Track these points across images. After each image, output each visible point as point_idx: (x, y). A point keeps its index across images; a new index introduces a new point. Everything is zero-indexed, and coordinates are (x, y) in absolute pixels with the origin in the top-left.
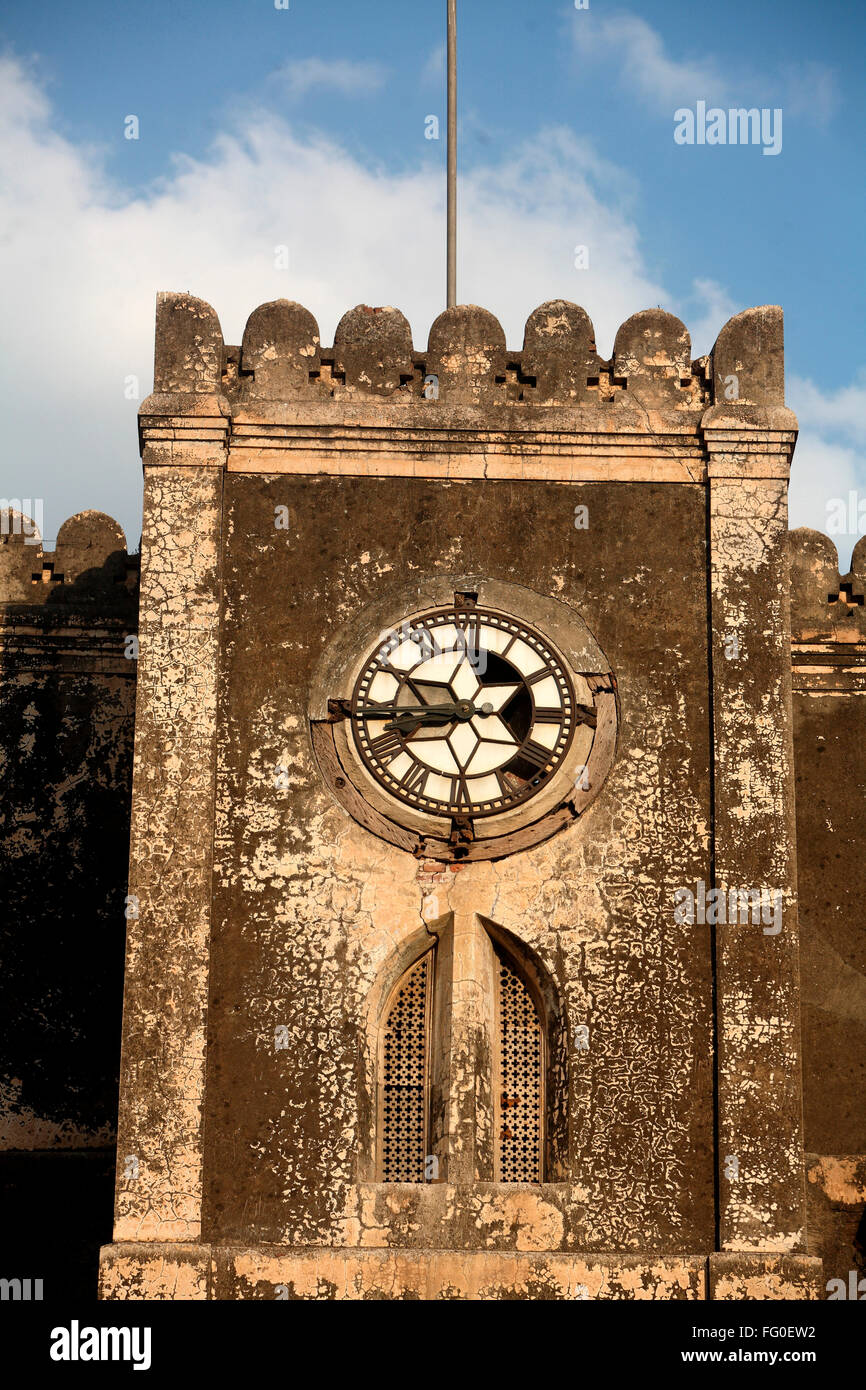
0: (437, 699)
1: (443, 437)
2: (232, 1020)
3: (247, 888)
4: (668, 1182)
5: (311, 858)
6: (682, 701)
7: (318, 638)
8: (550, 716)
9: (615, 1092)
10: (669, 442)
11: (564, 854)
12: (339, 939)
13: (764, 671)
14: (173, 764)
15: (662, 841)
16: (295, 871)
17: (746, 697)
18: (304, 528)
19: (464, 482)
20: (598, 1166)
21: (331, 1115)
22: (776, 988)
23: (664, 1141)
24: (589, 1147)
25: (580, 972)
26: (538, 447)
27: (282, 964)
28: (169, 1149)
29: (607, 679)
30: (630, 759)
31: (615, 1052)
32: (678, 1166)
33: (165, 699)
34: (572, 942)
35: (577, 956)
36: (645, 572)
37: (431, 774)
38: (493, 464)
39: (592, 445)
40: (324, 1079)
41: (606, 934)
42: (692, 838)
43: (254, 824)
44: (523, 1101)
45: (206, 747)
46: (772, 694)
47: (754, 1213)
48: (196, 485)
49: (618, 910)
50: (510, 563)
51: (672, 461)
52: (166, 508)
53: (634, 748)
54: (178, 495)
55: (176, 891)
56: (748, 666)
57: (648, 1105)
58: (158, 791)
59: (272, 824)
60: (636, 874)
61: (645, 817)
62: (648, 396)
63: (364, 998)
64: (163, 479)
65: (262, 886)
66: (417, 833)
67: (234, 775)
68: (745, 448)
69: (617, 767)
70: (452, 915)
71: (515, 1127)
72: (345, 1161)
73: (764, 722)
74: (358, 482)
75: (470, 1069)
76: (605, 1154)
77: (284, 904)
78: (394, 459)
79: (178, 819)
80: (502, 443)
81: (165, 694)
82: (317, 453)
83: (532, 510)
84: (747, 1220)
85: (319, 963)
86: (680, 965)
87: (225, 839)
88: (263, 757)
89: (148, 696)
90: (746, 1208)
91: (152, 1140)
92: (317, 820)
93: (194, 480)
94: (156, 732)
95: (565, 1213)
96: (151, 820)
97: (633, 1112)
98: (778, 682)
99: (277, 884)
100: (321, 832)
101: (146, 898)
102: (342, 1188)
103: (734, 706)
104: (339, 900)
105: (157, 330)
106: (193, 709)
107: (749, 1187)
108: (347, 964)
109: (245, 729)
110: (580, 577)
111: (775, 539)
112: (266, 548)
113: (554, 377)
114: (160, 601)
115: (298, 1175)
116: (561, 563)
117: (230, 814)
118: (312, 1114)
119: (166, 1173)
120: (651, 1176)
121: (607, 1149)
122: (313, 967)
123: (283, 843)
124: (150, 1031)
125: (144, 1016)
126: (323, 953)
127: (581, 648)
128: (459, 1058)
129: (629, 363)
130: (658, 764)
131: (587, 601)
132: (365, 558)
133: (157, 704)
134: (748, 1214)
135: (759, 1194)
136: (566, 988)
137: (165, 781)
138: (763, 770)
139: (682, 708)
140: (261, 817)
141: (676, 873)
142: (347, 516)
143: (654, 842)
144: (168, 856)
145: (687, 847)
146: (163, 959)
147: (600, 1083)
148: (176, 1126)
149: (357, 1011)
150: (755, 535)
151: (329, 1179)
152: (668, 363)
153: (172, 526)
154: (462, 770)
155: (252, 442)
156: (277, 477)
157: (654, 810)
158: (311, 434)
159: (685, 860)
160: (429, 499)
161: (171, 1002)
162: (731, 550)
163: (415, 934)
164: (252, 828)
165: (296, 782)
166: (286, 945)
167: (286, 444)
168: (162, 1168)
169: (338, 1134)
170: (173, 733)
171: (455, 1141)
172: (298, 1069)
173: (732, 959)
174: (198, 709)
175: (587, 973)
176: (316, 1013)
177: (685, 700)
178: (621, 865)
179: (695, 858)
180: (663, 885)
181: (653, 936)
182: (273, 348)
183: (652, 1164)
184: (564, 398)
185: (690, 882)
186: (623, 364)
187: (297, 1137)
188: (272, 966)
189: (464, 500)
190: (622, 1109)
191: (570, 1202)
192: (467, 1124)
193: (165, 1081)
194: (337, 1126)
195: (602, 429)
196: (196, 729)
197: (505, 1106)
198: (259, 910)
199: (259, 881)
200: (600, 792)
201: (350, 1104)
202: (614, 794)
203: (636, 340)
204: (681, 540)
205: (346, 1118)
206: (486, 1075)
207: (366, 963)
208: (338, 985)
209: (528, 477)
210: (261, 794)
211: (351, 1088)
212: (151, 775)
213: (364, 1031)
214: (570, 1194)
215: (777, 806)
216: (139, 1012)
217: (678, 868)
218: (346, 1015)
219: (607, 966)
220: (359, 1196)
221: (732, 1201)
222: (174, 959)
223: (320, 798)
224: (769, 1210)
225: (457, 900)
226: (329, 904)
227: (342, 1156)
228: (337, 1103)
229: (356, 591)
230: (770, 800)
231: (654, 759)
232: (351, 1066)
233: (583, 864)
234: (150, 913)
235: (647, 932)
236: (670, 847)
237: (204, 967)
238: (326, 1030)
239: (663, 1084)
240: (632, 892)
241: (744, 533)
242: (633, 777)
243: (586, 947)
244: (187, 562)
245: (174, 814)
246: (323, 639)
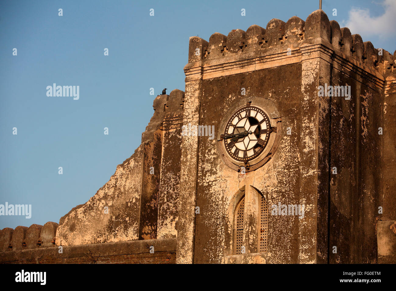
0: (242, 131)
1: (246, 61)
2: (201, 218)
3: (204, 185)
4: (288, 250)
5: (218, 176)
6: (296, 122)
7: (220, 119)
8: (265, 131)
9: (278, 227)
10: (295, 52)
11: (269, 166)
12: (222, 195)
13: (312, 111)
14: (189, 157)
15: (290, 160)
16: (214, 179)
17: (308, 119)
18: (218, 91)
19: (251, 72)
20: (273, 247)
21: (219, 240)
22: (312, 196)
23: (287, 240)
24: (272, 242)
25: (271, 197)
26: (266, 60)
27: (211, 203)
28: (186, 252)
29: (280, 118)
30: (284, 139)
31: (278, 217)
32: (291, 245)
33: (188, 141)
34: (270, 190)
35: (271, 193)
36: (289, 88)
37: (240, 151)
38: (257, 67)
39: (278, 57)
40: (218, 231)
41: (277, 187)
42: (296, 158)
43: (206, 169)
44: (265, 230)
45: (195, 151)
46: (314, 117)
47: (305, 256)
48: (195, 85)
49: (280, 180)
50: (260, 92)
51: (296, 57)
52: (189, 92)
53: (285, 136)
54: (192, 88)
55: (189, 188)
56: (309, 110)
57: (285, 230)
58: (186, 164)
59: (210, 168)
60: (284, 170)
61: (286, 154)
62: (292, 40)
63: (227, 209)
64: (189, 85)
65: (207, 184)
66: (239, 166)
67: (202, 157)
68: (309, 51)
69: (281, 142)
70: (245, 186)
71: (264, 237)
72: (222, 251)
73: (312, 125)
74: (229, 77)
75: (248, 225)
76: (275, 244)
77: (211, 188)
78: (237, 69)
79: (189, 170)
80: (258, 60)
81: (188, 139)
82: (221, 71)
83: (265, 77)
84: (303, 258)
85: (218, 202)
86: (293, 192)
87: (200, 173)
88: (208, 151)
89: (185, 140)
90: (303, 255)
91: (183, 250)
92: (219, 166)
93: (195, 84)
94: (186, 149)
95: (266, 260)
96: (184, 171)
97: (281, 232)
98: (315, 113)
99: (210, 183)
100: (219, 169)
101: (183, 191)
102: (221, 258)
103: (305, 122)
104: (222, 186)
105: (189, 47)
106: (193, 142)
107: (304, 249)
108: (224, 201)
109: (205, 145)
110: (275, 93)
111: (316, 74)
112: (210, 98)
113: (271, 40)
114: (188, 116)
115: (212, 255)
116: (271, 90)
117: (201, 167)
118: (216, 239)
119: (185, 258)
120: (285, 249)
121: (275, 243)
122: (217, 203)
123: (212, 173)
124: (183, 223)
126: (219, 199)
127: (273, 111)
128: (245, 222)
129: (288, 32)
130: (290, 140)
131: (276, 98)
132: (230, 96)
133: (186, 142)
134: (303, 257)
135: (306, 251)
136: (268, 202)
137: (187, 161)
138: (311, 138)
139: (296, 124)
140: (208, 166)
141: (293, 168)
142: (227, 86)
143: (288, 161)
144: (187, 180)
145: (295, 161)
146: (186, 205)
147: (275, 226)
148: (187, 246)
149: (226, 213)
150: (312, 74)
151: (219, 255)
152: (296, 30)
153: (190, 96)
154: (246, 148)
155: (208, 71)
156: (213, 79)
157: (288, 152)
158: (219, 67)
159: (295, 164)
160: (244, 78)
161: (187, 216)
162: (306, 79)
163: (238, 192)
164: (206, 170)
165: (215, 157)
166: (212, 198)
167: (215, 70)
168: (185, 257)
169: (221, 245)
170: (189, 149)
171: (244, 244)
172: (213, 229)
173: (302, 190)
174: (194, 142)
175: (273, 197)
176: (217, 214)
177: (296, 121)
178: (281, 168)
179: (297, 164)
180: (290, 172)
181: (287, 186)
182: (213, 46)
183: (285, 245)
184: (273, 45)
185: (295, 170)
186: (286, 33)
187: (212, 246)
188: (209, 204)
189: (251, 77)
190: (279, 232)
191: (267, 257)
192: (247, 239)
193: (186, 235)
194: (221, 242)
195: (279, 52)
196: (194, 147)
197: (261, 232)
198: (206, 190)
199: (207, 183)
200: (275, 149)
201: (223, 237)
202: (280, 149)
203: (289, 26)
204: (297, 78)
205: (222, 240)
206: (254, 226)
207: (227, 201)
208: (222, 207)
209: (264, 68)
210: (208, 161)
211: (223, 233)
212: (185, 160)
213: (228, 218)
214: (267, 255)
215: (314, 147)
216: (181, 219)
217: (293, 167)
218: (223, 214)
219: (277, 195)
220: (224, 259)
221: (300, 254)
222: (188, 205)
223: (219, 160)
224: (308, 255)
225: (246, 182)
226: (220, 187)
227: (221, 250)
228: (221, 237)
229: (228, 106)
230: (312, 146)
231: (289, 138)
232: (224, 227)
233: (273, 169)
234: (184, 194)
235: (286, 184)
236: (292, 162)
237: (194, 206)
238: (219, 219)
239: (288, 224)
240: (283, 175)
241: (309, 74)
242: (284, 144)
243: (273, 191)
244: (193, 105)
245: (189, 169)
246: (221, 119)
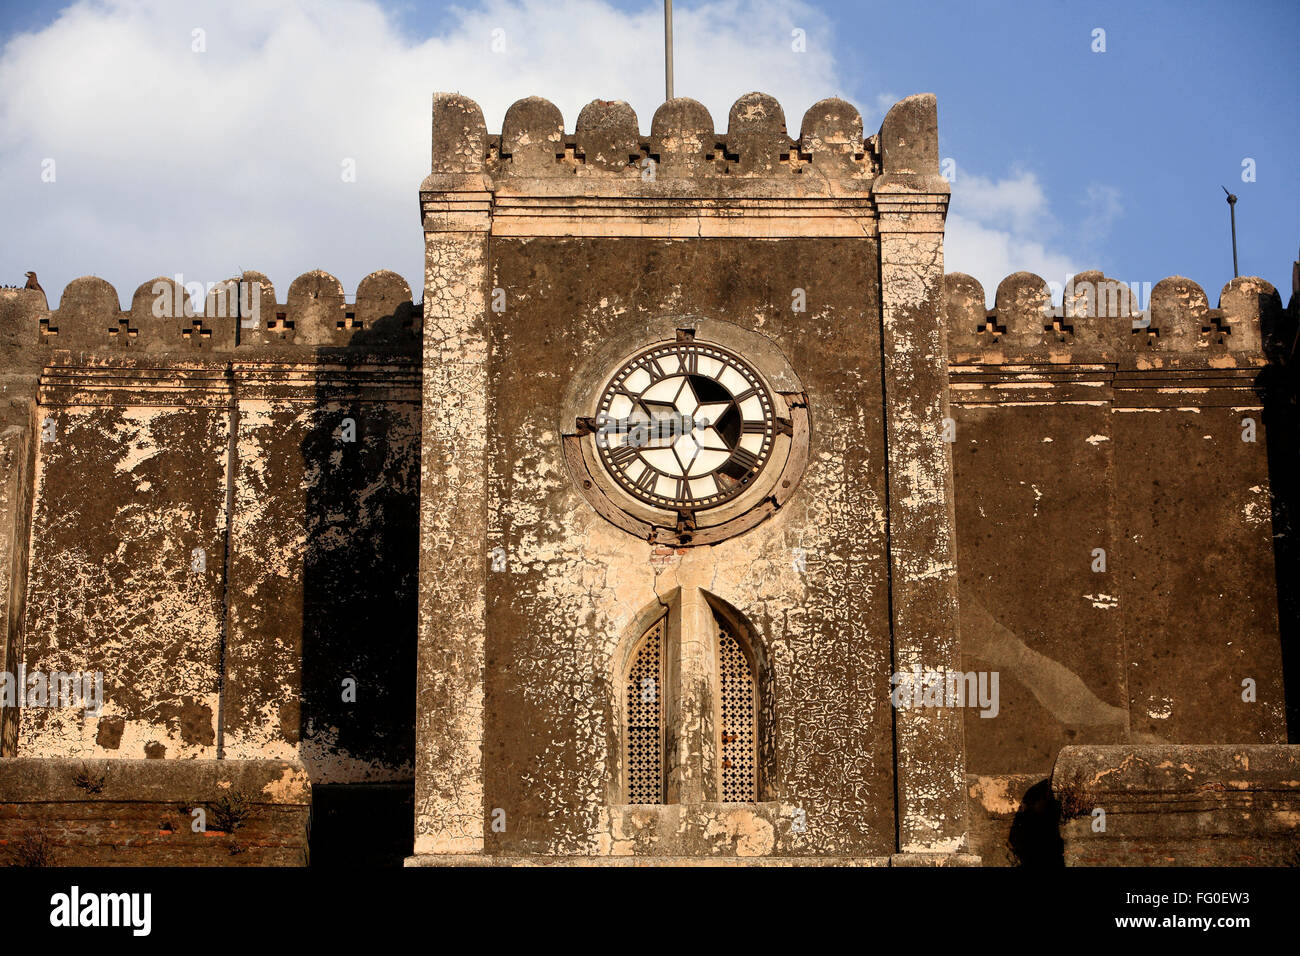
1: (665, 204)
2: (505, 676)
3: (514, 571)
4: (857, 799)
5: (565, 545)
6: (861, 413)
7: (567, 368)
8: (756, 427)
9: (813, 728)
10: (847, 204)
11: (769, 538)
12: (589, 610)
13: (928, 388)
14: (453, 472)
15: (847, 526)
16: (553, 556)
17: (912, 409)
18: (554, 280)
19: (683, 240)
20: (800, 788)
21: (586, 751)
22: (941, 642)
23: (853, 767)
24: (793, 773)
25: (783, 633)
26: (741, 211)
27: (544, 631)
28: (457, 780)
29: (800, 396)
30: (821, 461)
31: (812, 697)
32: (865, 786)
33: (445, 420)
34: (776, 609)
35: (780, 620)
36: (829, 309)
37: (661, 477)
38: (705, 225)
39: (785, 208)
40: (580, 723)
41: (804, 602)
42: (871, 524)
43: (519, 520)
44: (740, 737)
45: (479, 458)
46: (933, 406)
47: (926, 822)
48: (467, 247)
49: (813, 583)
50: (720, 305)
51: (850, 221)
52: (443, 266)
53: (823, 451)
54: (453, 255)
55: (457, 574)
56: (914, 384)
57: (840, 738)
58: (441, 494)
59: (534, 519)
60: (827, 553)
61: (833, 507)
62: (829, 168)
63: (610, 657)
64: (440, 243)
65: (526, 569)
66: (650, 524)
67: (502, 480)
68: (908, 208)
69: (810, 467)
70: (679, 589)
71: (734, 758)
72: (598, 788)
73: (927, 429)
74: (597, 242)
75: (696, 713)
76: (806, 778)
77: (544, 583)
78: (626, 223)
79: (458, 516)
80: (712, 208)
81: (445, 416)
82: (563, 219)
83: (737, 262)
84: (921, 828)
85: (574, 630)
86: (864, 626)
87: (496, 532)
88: (525, 465)
89: (432, 417)
90: (920, 818)
91: (443, 773)
92: (570, 515)
93: (465, 243)
94: (439, 447)
95: (775, 826)
96: (436, 517)
97: (828, 744)
98: (939, 396)
99: (538, 567)
100: (572, 525)
101: (434, 580)
102: (596, 809)
103: (904, 416)
104: (588, 579)
105: (433, 123)
106: (468, 428)
107: (922, 801)
108: (596, 630)
109: (510, 443)
110: (777, 315)
111: (933, 282)
112: (524, 297)
113: (753, 154)
114: (440, 341)
115: (560, 799)
116: (762, 304)
117: (499, 512)
118: (570, 752)
119: (455, 800)
120: (843, 795)
121: (808, 774)
122: (569, 633)
123: (542, 534)
124: (439, 687)
125: (434, 674)
126: (576, 622)
127: (779, 372)
128: (687, 704)
129: (813, 142)
130: (843, 464)
131: (784, 334)
132: (604, 303)
133: (439, 424)
134: (922, 823)
135: (930, 807)
136: (773, 646)
137: (447, 486)
138: (928, 468)
139: (861, 419)
140: (524, 513)
141: (859, 552)
142: (589, 270)
143: (841, 528)
144: (450, 546)
145: (867, 531)
146: (448, 629)
147: (801, 722)
148: (462, 762)
149: (604, 669)
150: (918, 278)
151: (585, 802)
152: (845, 141)
153: (448, 281)
154: (685, 472)
155: (511, 212)
156: (532, 239)
157: (841, 501)
158: (559, 204)
159: (866, 541)
160: (655, 254)
161: (455, 663)
162: (899, 291)
163: (650, 605)
164: (517, 522)
165: (552, 485)
166: (547, 616)
167: (539, 212)
168: (451, 796)
169: (591, 767)
170: (452, 447)
171: (686, 770)
172: (558, 715)
173: (905, 620)
174: (472, 428)
175: (789, 634)
176: (572, 670)
177: (864, 412)
178: (815, 546)
179: (874, 540)
180: (849, 562)
181: (841, 603)
182: (527, 136)
183: (844, 786)
184: (762, 171)
185: (870, 559)
186: (809, 143)
187: (559, 769)
188: (536, 633)
189: (683, 255)
190: (819, 742)
191: (778, 817)
192: (695, 757)
193: (452, 726)
194: (591, 759)
195: (793, 195)
196: (471, 443)
197: (725, 741)
198: (524, 588)
199: (524, 565)
200: (796, 487)
201: (600, 742)
202: (808, 489)
203: (819, 123)
204: (858, 284)
205: (598, 754)
206: (709, 717)
207: (611, 629)
208: (589, 647)
209: (734, 235)
210: (523, 495)
211: (601, 730)
212: (436, 481)
213: (610, 684)
214: (779, 810)
215: (939, 496)
216: (430, 672)
217: (861, 548)
218: (596, 671)
219: (805, 628)
220: (610, 815)
221: (909, 813)
222: (457, 628)
223: (571, 498)
224: (938, 819)
225: (683, 577)
226: (580, 583)
227: (595, 784)
228: (590, 741)
229: (597, 330)
230: (934, 492)
231: (840, 460)
232: (601, 712)
233: (784, 546)
234: (437, 592)
235: (836, 600)
236: (854, 531)
237: (481, 635)
238: (580, 684)
239: (852, 722)
240: (824, 568)
241: (908, 276)
242: (823, 476)
243: (788, 613)
244: (461, 309)
245: (454, 513)
246: (572, 369)
